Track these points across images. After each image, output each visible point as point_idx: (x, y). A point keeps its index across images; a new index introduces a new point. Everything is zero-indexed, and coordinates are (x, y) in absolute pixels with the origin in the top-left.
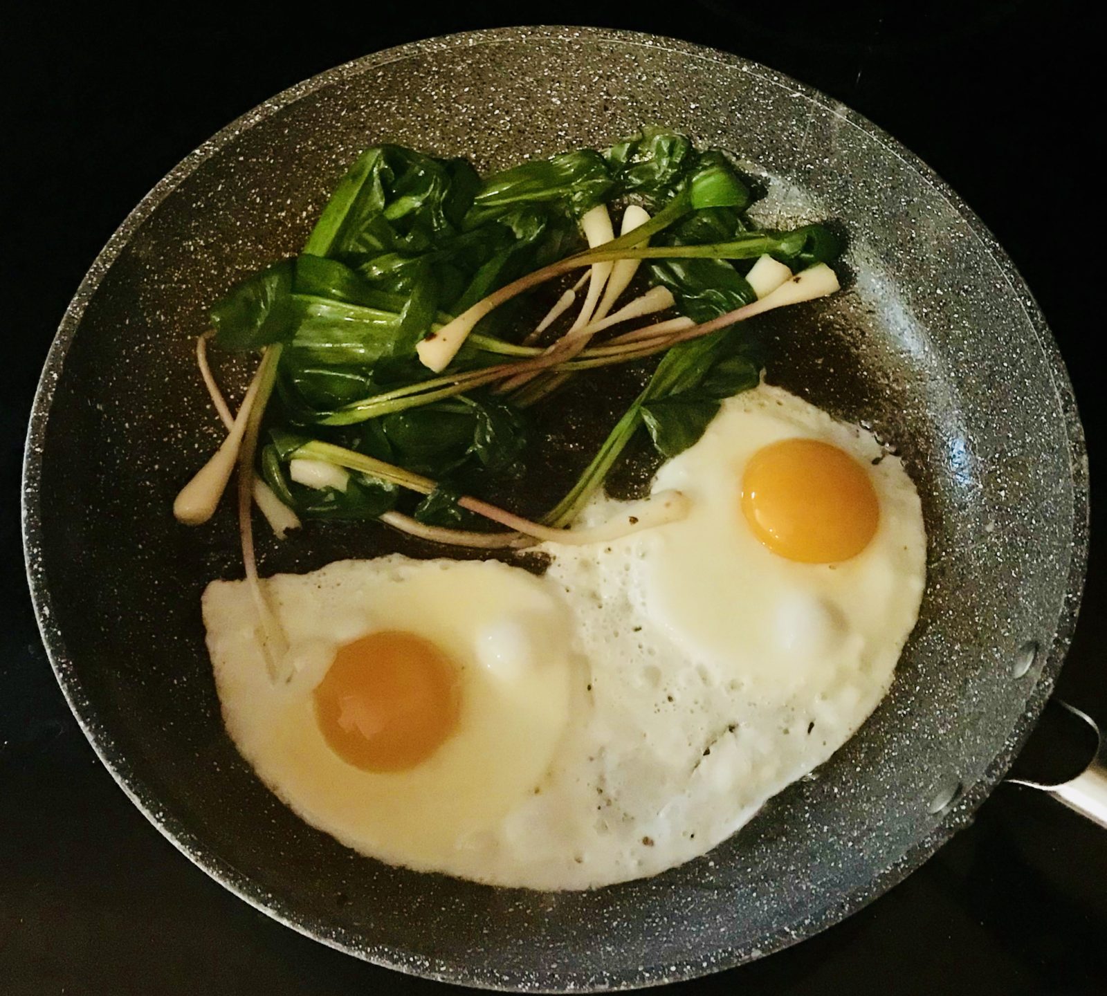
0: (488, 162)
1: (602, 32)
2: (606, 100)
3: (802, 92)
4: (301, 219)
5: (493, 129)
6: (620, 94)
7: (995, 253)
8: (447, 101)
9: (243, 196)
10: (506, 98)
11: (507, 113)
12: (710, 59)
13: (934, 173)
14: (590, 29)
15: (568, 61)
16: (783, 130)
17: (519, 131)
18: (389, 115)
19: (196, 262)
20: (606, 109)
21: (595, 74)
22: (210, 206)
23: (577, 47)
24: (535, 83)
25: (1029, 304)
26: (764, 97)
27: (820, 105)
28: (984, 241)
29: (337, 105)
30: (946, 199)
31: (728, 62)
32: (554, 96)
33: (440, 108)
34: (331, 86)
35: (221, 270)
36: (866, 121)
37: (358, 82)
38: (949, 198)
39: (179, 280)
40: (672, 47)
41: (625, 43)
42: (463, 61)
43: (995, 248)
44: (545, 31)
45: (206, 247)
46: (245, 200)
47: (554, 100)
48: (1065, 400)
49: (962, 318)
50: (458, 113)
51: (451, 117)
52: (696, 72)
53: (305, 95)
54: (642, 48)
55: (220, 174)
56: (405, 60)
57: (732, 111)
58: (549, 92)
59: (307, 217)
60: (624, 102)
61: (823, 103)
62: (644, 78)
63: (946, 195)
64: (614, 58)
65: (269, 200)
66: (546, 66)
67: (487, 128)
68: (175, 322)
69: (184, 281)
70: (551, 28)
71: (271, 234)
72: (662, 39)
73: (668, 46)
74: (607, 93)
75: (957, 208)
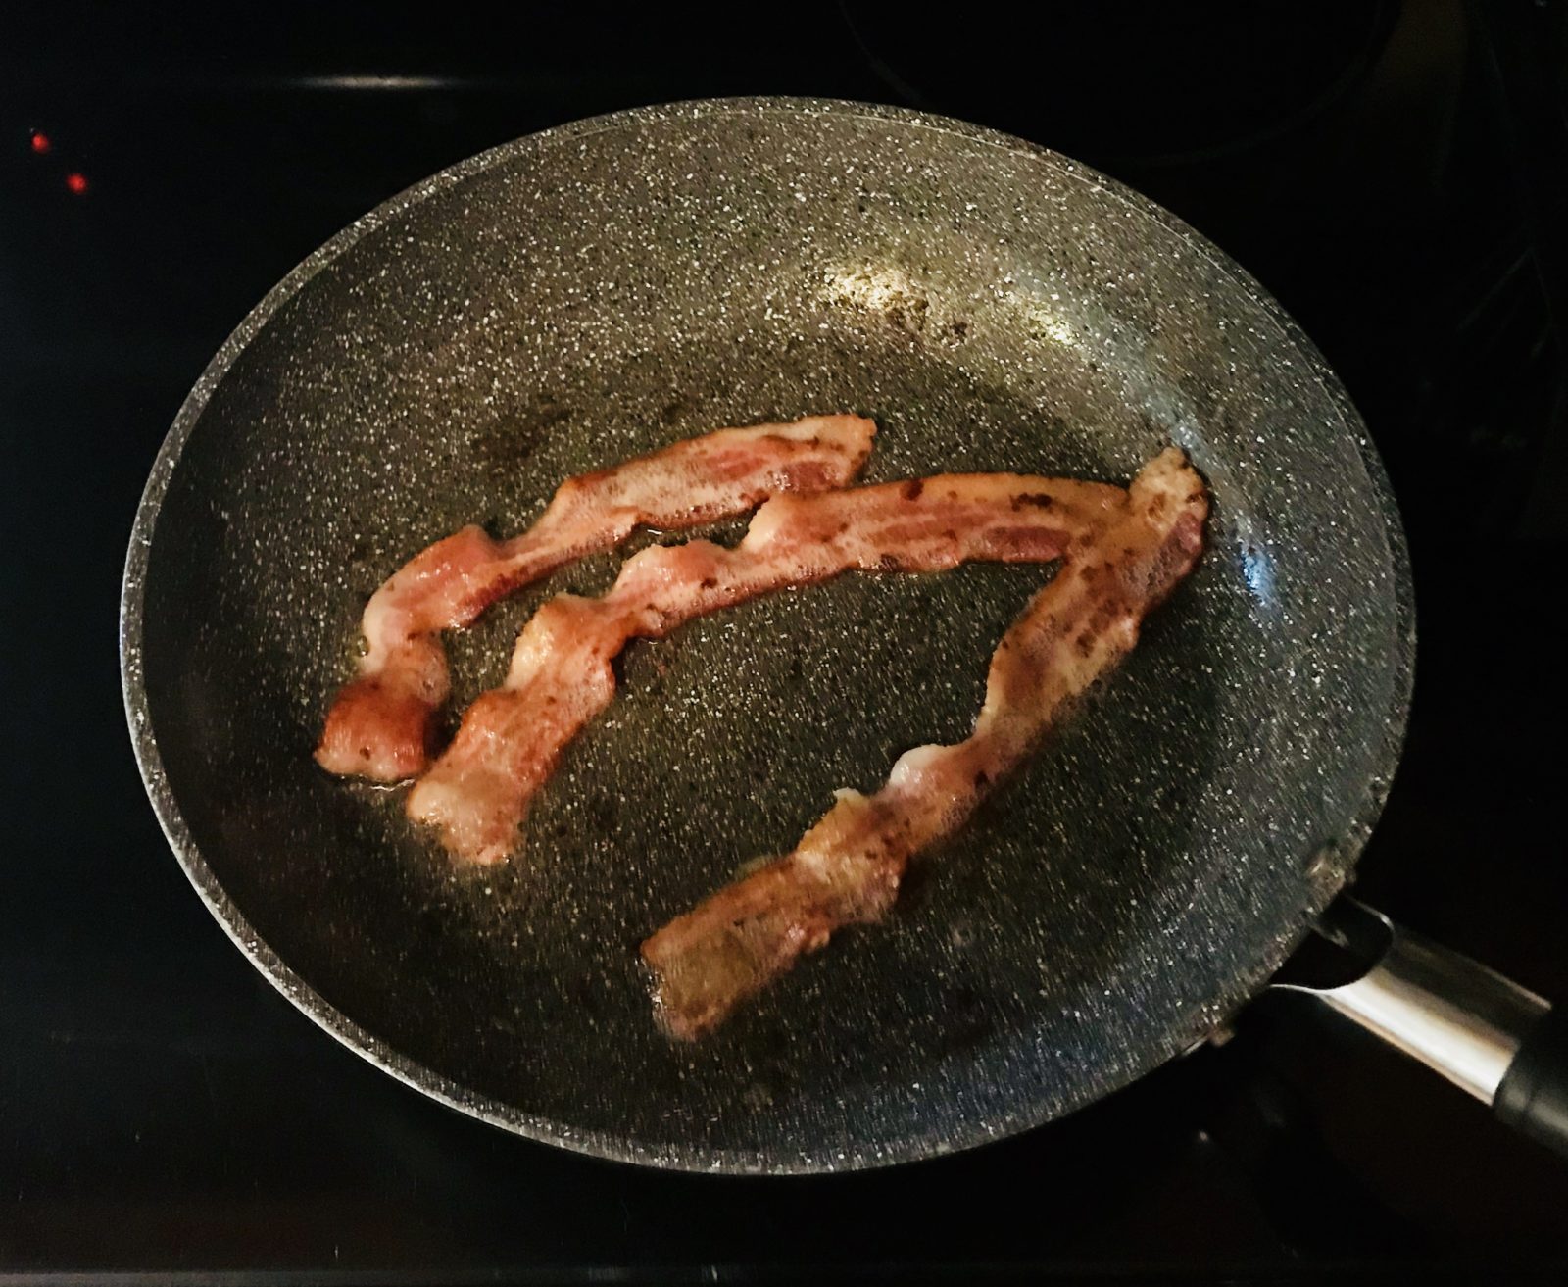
0: (713, 273)
1: (858, 106)
2: (862, 197)
3: (1103, 186)
4: (481, 326)
5: (721, 231)
6: (879, 191)
7: (1327, 380)
8: (666, 190)
9: (411, 287)
10: (738, 191)
11: (739, 210)
12: (990, 143)
13: (1258, 285)
14: (844, 103)
15: (816, 143)
16: (1079, 237)
17: (754, 235)
18: (593, 202)
19: (351, 363)
20: (862, 209)
21: (850, 163)
22: (372, 296)
23: (827, 125)
24: (775, 172)
25: (1363, 442)
26: (1058, 194)
27: (1123, 201)
28: (1314, 367)
29: (529, 183)
30: (1271, 317)
31: (1014, 147)
32: (798, 191)
33: (657, 198)
34: (523, 158)
35: (382, 378)
36: (1179, 221)
37: (556, 157)
38: (1275, 315)
39: (329, 382)
40: (944, 127)
41: (886, 121)
42: (686, 138)
43: (1326, 375)
44: (790, 103)
45: (364, 346)
46: (413, 294)
47: (798, 195)
48: (1396, 556)
49: (1285, 471)
50: (680, 207)
51: (671, 212)
52: (973, 161)
53: (491, 166)
54: (906, 127)
55: (384, 256)
56: (613, 131)
57: (1018, 214)
58: (792, 185)
59: (489, 324)
60: (885, 201)
61: (1127, 198)
62: (910, 169)
63: (1272, 313)
64: (876, 138)
65: (443, 297)
66: (790, 151)
67: (714, 227)
68: (322, 432)
69: (336, 383)
70: (795, 100)
71: (444, 340)
72: (932, 117)
73: (939, 125)
74: (864, 189)
75: (1284, 328)
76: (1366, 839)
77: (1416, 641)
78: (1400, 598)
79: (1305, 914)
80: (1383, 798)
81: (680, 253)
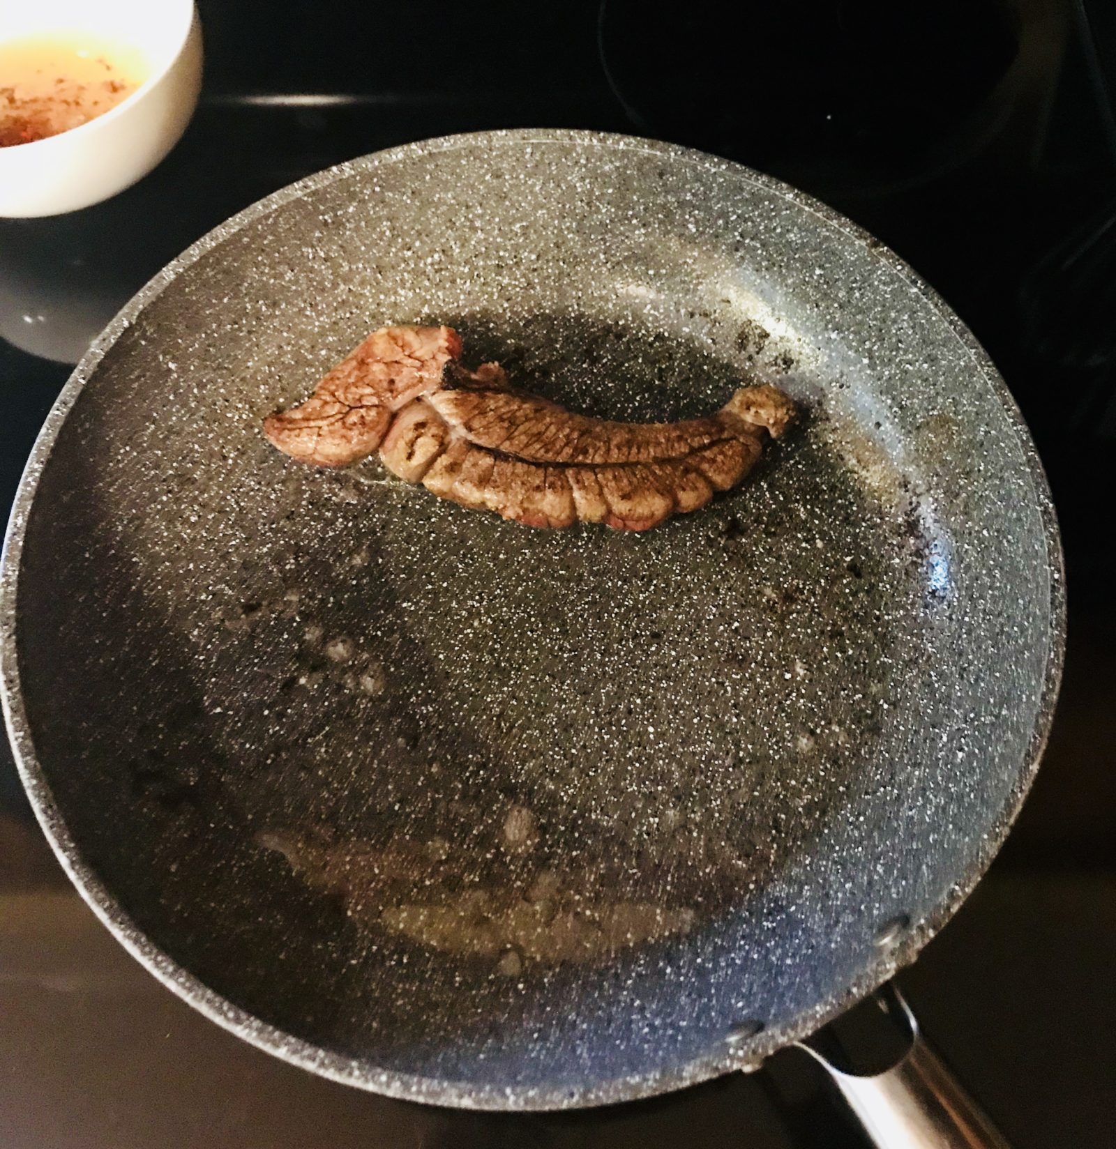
0: (613, 267)
1: (749, 172)
2: (738, 241)
3: (920, 289)
4: (425, 264)
5: (627, 237)
6: (752, 239)
7: (1045, 512)
8: (590, 197)
9: (372, 223)
10: (645, 210)
11: (644, 225)
12: (842, 229)
13: (1018, 411)
14: (738, 166)
15: (711, 192)
16: (894, 321)
17: (651, 247)
18: (531, 192)
19: (312, 270)
20: (737, 250)
21: (734, 213)
22: (338, 224)
23: (722, 180)
24: (676, 204)
25: (1056, 576)
26: (884, 284)
27: (932, 306)
28: (1039, 496)
29: (482, 167)
30: (1019, 441)
31: (860, 237)
32: (691, 223)
33: (582, 201)
34: (479, 148)
35: (335, 285)
36: (971, 337)
37: (506, 153)
38: (1022, 441)
39: (290, 281)
40: (811, 206)
41: (767, 189)
42: (611, 162)
43: (1046, 508)
44: (695, 156)
45: (326, 260)
46: (375, 229)
47: (690, 226)
48: (1048, 688)
49: (996, 566)
50: (598, 211)
51: (591, 213)
52: (827, 238)
53: (452, 149)
54: (782, 198)
55: (352, 196)
56: (555, 144)
57: (852, 289)
58: (687, 217)
59: (432, 264)
60: (755, 249)
61: (936, 305)
62: (779, 230)
63: (1020, 438)
64: (756, 200)
65: (399, 236)
66: (690, 191)
67: (622, 234)
68: (277, 316)
69: (296, 282)
70: (701, 154)
71: (393, 267)
72: (803, 196)
73: (807, 204)
74: (741, 235)
75: (1025, 453)
76: (927, 941)
77: (1036, 772)
78: (1037, 726)
79: (849, 992)
80: (955, 909)
81: (591, 245)
